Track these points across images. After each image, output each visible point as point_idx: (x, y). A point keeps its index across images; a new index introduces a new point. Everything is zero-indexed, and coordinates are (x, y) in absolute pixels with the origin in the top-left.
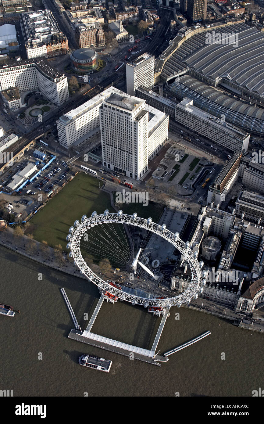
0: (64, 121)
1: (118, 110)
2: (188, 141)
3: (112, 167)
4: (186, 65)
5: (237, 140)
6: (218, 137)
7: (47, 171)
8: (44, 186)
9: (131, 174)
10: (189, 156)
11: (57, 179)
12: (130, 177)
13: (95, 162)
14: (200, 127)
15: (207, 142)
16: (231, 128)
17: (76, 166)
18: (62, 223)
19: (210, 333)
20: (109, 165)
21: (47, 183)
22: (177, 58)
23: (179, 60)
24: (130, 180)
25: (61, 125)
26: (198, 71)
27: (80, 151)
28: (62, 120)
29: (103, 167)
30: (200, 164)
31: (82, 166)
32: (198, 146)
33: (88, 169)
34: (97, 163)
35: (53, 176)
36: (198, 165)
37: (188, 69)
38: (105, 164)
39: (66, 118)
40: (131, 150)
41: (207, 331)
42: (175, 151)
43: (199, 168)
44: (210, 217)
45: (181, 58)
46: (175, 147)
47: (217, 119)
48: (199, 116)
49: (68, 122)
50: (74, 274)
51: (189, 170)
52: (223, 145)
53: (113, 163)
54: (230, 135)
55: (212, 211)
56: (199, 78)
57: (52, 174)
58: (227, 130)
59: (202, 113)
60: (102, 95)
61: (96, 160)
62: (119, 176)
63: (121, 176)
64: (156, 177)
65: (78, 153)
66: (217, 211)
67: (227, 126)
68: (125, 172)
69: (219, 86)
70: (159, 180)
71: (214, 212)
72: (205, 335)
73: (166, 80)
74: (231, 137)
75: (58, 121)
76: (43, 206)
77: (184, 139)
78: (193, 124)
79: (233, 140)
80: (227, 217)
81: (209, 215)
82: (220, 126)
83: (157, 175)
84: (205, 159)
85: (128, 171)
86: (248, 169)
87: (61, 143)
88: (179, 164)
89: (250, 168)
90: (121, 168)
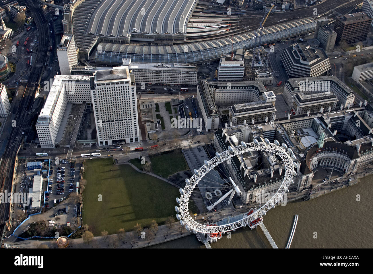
0: (44, 122)
1: (113, 84)
3: (110, 142)
4: (93, 36)
5: (190, 73)
6: (171, 79)
7: (53, 175)
8: (65, 189)
9: (132, 140)
10: (159, 104)
11: (70, 178)
12: (130, 142)
13: (88, 146)
14: (150, 78)
15: (160, 87)
16: (179, 66)
17: (77, 157)
18: (113, 208)
19: (298, 216)
20: (106, 142)
21: (65, 185)
22: (80, 33)
23: (83, 33)
24: (132, 145)
25: (43, 126)
26: (107, 36)
27: (67, 144)
28: (41, 122)
29: (101, 147)
30: (173, 106)
31: (82, 155)
32: (157, 93)
33: (89, 154)
34: (91, 146)
35: (64, 176)
36: (172, 107)
37: (98, 38)
38: (101, 143)
39: (44, 119)
42: (146, 105)
43: (175, 109)
44: (232, 135)
45: (84, 31)
46: (143, 103)
47: (163, 64)
48: (147, 68)
49: (48, 121)
50: (166, 240)
51: (169, 114)
52: (178, 84)
53: (110, 138)
54: (183, 72)
55: (228, 130)
56: (113, 41)
57: (61, 176)
58: (178, 69)
59: (147, 65)
60: (56, 86)
61: (88, 144)
62: (121, 147)
63: (122, 145)
64: (152, 132)
65: (68, 146)
66: (232, 128)
67: (175, 66)
68: (125, 141)
69: (132, 41)
70: (154, 133)
71: (230, 130)
72: (296, 219)
73: (88, 53)
74: (185, 73)
75: (37, 125)
76: (82, 205)
77: (142, 93)
78: (142, 78)
79: (187, 75)
80: (244, 128)
81: (231, 133)
82: (170, 69)
83: (151, 129)
84: (174, 100)
85: (128, 137)
86: (218, 90)
87: (44, 146)
88: (157, 113)
89: (220, 88)
90: (120, 138)
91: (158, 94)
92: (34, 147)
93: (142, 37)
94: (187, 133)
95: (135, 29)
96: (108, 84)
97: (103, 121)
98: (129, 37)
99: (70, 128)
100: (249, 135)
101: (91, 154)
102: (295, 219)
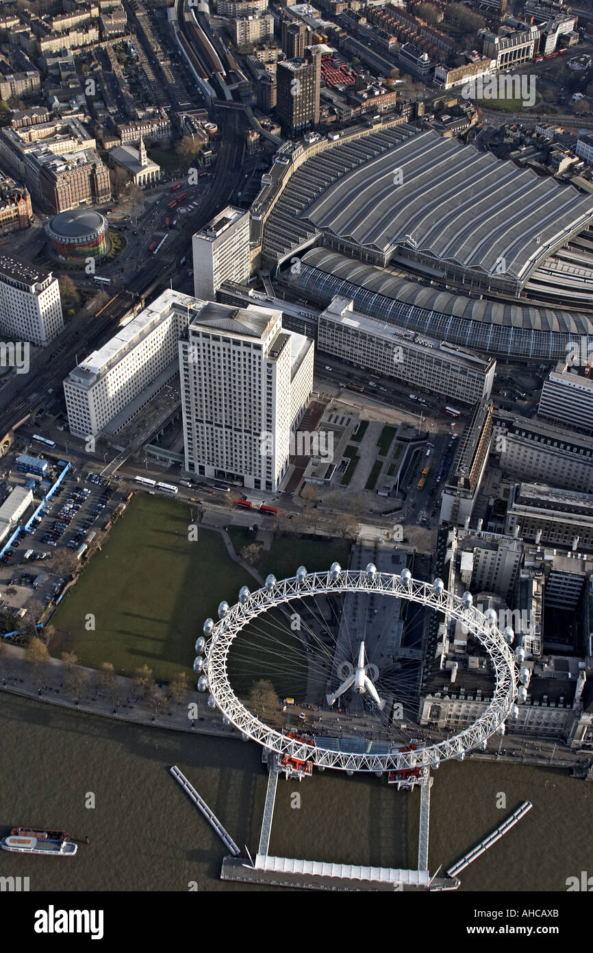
0: (82, 380)
1: (226, 340)
2: (359, 391)
3: (210, 472)
4: (311, 227)
5: (469, 375)
6: (424, 375)
7: (58, 500)
8: (62, 536)
9: (257, 482)
10: (370, 424)
11: (87, 517)
12: (253, 487)
13: (164, 464)
14: (379, 358)
15: (399, 388)
16: (452, 351)
17: (126, 480)
18: (128, 614)
19: (531, 806)
20: (202, 468)
21: (67, 528)
22: (288, 213)
23: (293, 215)
24: (254, 494)
25: (76, 388)
26: (339, 236)
27: (123, 443)
28: (77, 378)
29: (187, 475)
30: (399, 439)
31: (138, 478)
32: (383, 398)
33: (154, 482)
34: (169, 465)
35: (77, 509)
36: (395, 441)
37: (319, 235)
38: (192, 466)
39: (87, 373)
40: (257, 426)
41: (523, 803)
42: (337, 417)
43: (400, 449)
44: (468, 551)
45: (297, 211)
46: (335, 409)
47: (416, 335)
48: (377, 334)
49: (91, 381)
50: (193, 729)
51: (380, 454)
52: (439, 391)
53: (211, 461)
54: (454, 367)
55: (468, 537)
56: (346, 251)
57: (72, 506)
58: (445, 357)
59: (380, 325)
60: (152, 312)
61: (166, 461)
62: (229, 490)
63: (234, 488)
64: (314, 481)
65: (122, 449)
66: (479, 535)
67: (443, 348)
68: (241, 479)
69: (393, 263)
70: (318, 485)
71: (473, 537)
72: (522, 811)
73: (277, 262)
74: (457, 371)
75: (67, 382)
76: (74, 582)
77: (347, 388)
78: (362, 352)
79: (462, 377)
80: (507, 545)
81: (465, 545)
82: (427, 351)
83: (313, 474)
84: (407, 426)
85: (250, 474)
86: (512, 435)
87: (76, 431)
88: (354, 444)
89: (517, 432)
90: (231, 469)
91: (385, 401)
92: (58, 428)
93: (419, 261)
94: (390, 512)
95: (408, 238)
96: (216, 338)
97: (199, 418)
98: (388, 251)
99: (150, 412)
100: (515, 566)
101: (157, 483)
102: (519, 811)
